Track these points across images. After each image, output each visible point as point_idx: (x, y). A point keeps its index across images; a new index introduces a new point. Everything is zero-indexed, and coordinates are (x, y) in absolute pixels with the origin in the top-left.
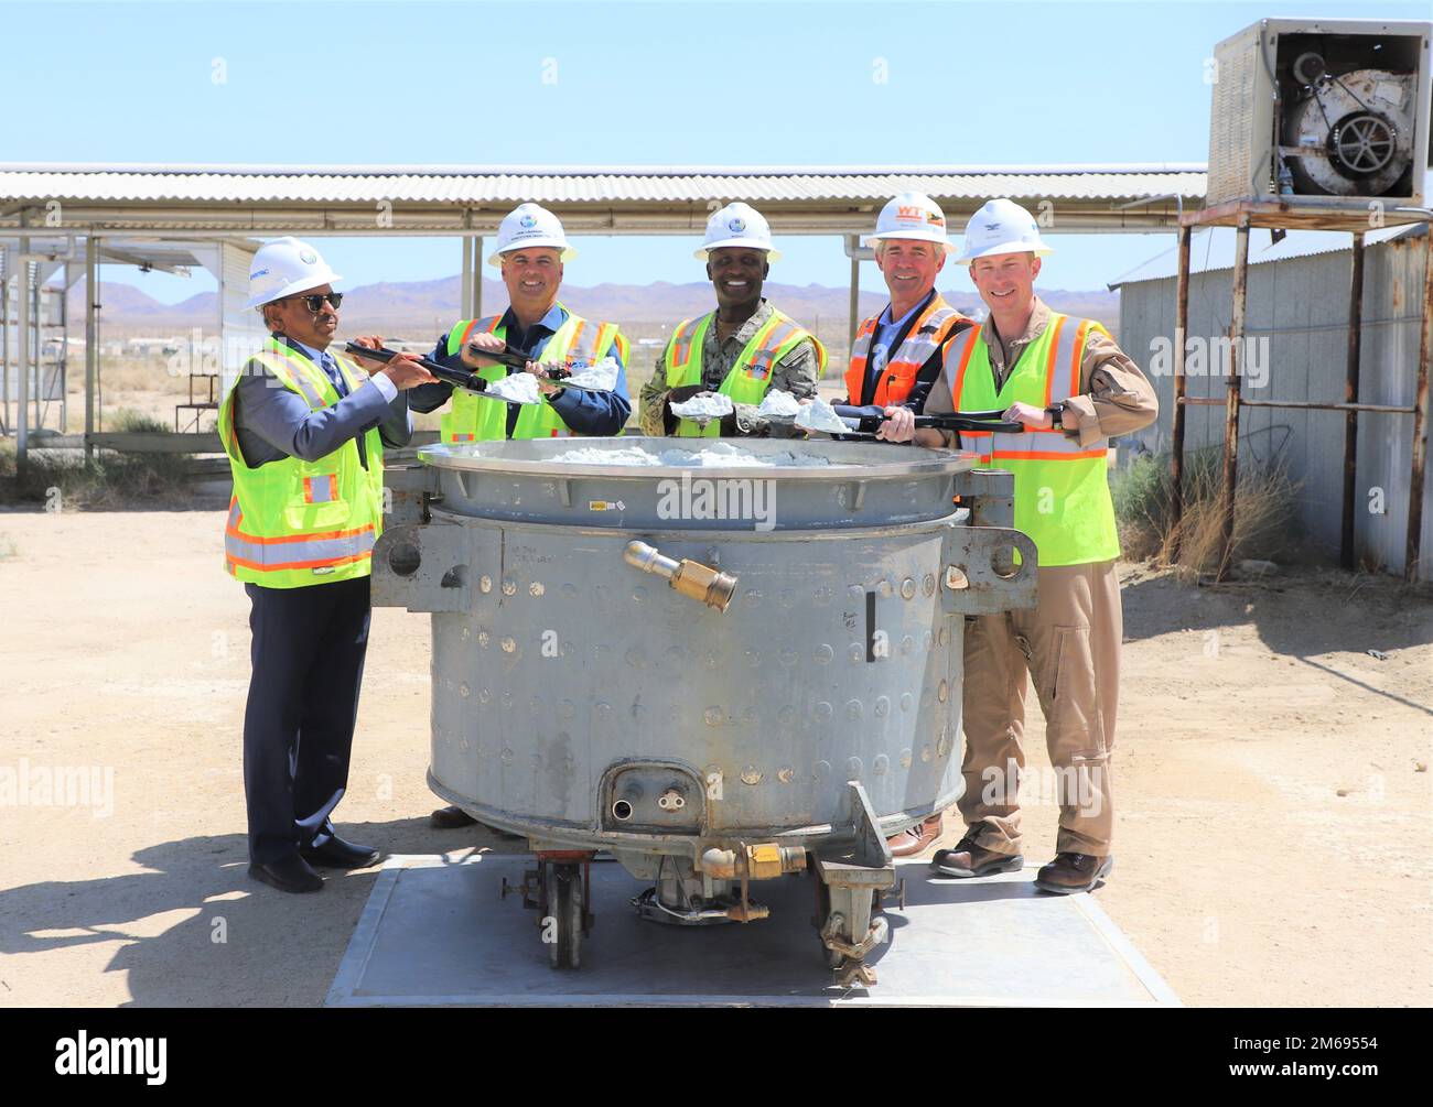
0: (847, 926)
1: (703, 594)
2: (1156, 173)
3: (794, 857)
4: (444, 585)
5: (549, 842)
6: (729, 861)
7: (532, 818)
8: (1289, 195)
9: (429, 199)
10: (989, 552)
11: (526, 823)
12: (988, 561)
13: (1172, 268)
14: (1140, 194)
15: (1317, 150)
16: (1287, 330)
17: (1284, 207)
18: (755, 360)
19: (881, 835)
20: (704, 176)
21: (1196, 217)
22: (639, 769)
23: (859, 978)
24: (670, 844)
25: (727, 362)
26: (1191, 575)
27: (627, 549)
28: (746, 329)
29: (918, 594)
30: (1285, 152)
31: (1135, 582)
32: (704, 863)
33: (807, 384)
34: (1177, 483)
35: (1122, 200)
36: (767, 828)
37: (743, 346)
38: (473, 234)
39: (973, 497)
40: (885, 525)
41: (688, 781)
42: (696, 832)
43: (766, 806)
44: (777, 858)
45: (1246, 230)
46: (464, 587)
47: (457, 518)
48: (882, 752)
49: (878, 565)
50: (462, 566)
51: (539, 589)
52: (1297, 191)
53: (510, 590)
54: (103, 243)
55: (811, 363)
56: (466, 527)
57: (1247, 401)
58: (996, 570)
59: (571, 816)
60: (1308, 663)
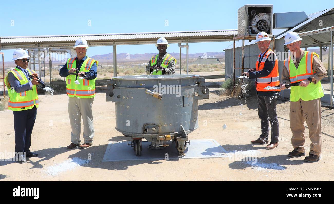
0: (181, 147)
1: (157, 97)
2: (231, 31)
3: (173, 137)
4: (117, 98)
5: (135, 137)
6: (163, 137)
7: (132, 133)
8: (251, 34)
9: (107, 39)
10: (201, 90)
11: (131, 134)
12: (201, 91)
13: (232, 47)
14: (228, 35)
15: (255, 26)
16: (252, 56)
17: (250, 36)
18: (165, 62)
19: (186, 133)
20: (154, 34)
21: (236, 38)
22: (149, 124)
23: (183, 155)
24: (153, 136)
25: (161, 62)
26: (236, 97)
27: (146, 91)
28: (164, 57)
29: (191, 96)
30: (250, 27)
31: (228, 99)
32: (159, 138)
33: (174, 65)
34: (234, 82)
35: (225, 36)
36: (168, 133)
37: (163, 60)
38: (115, 45)
39: (199, 82)
40: (185, 86)
41: (156, 126)
42: (158, 134)
43: (168, 129)
44: (170, 137)
45: (244, 40)
46: (120, 98)
47: (119, 87)
48: (186, 121)
49: (184, 92)
50: (120, 95)
51: (132, 98)
52: (252, 33)
53: (128, 98)
54: (52, 49)
55: (174, 62)
56: (120, 89)
57: (245, 68)
58: (203, 93)
59: (139, 132)
60: (255, 110)
